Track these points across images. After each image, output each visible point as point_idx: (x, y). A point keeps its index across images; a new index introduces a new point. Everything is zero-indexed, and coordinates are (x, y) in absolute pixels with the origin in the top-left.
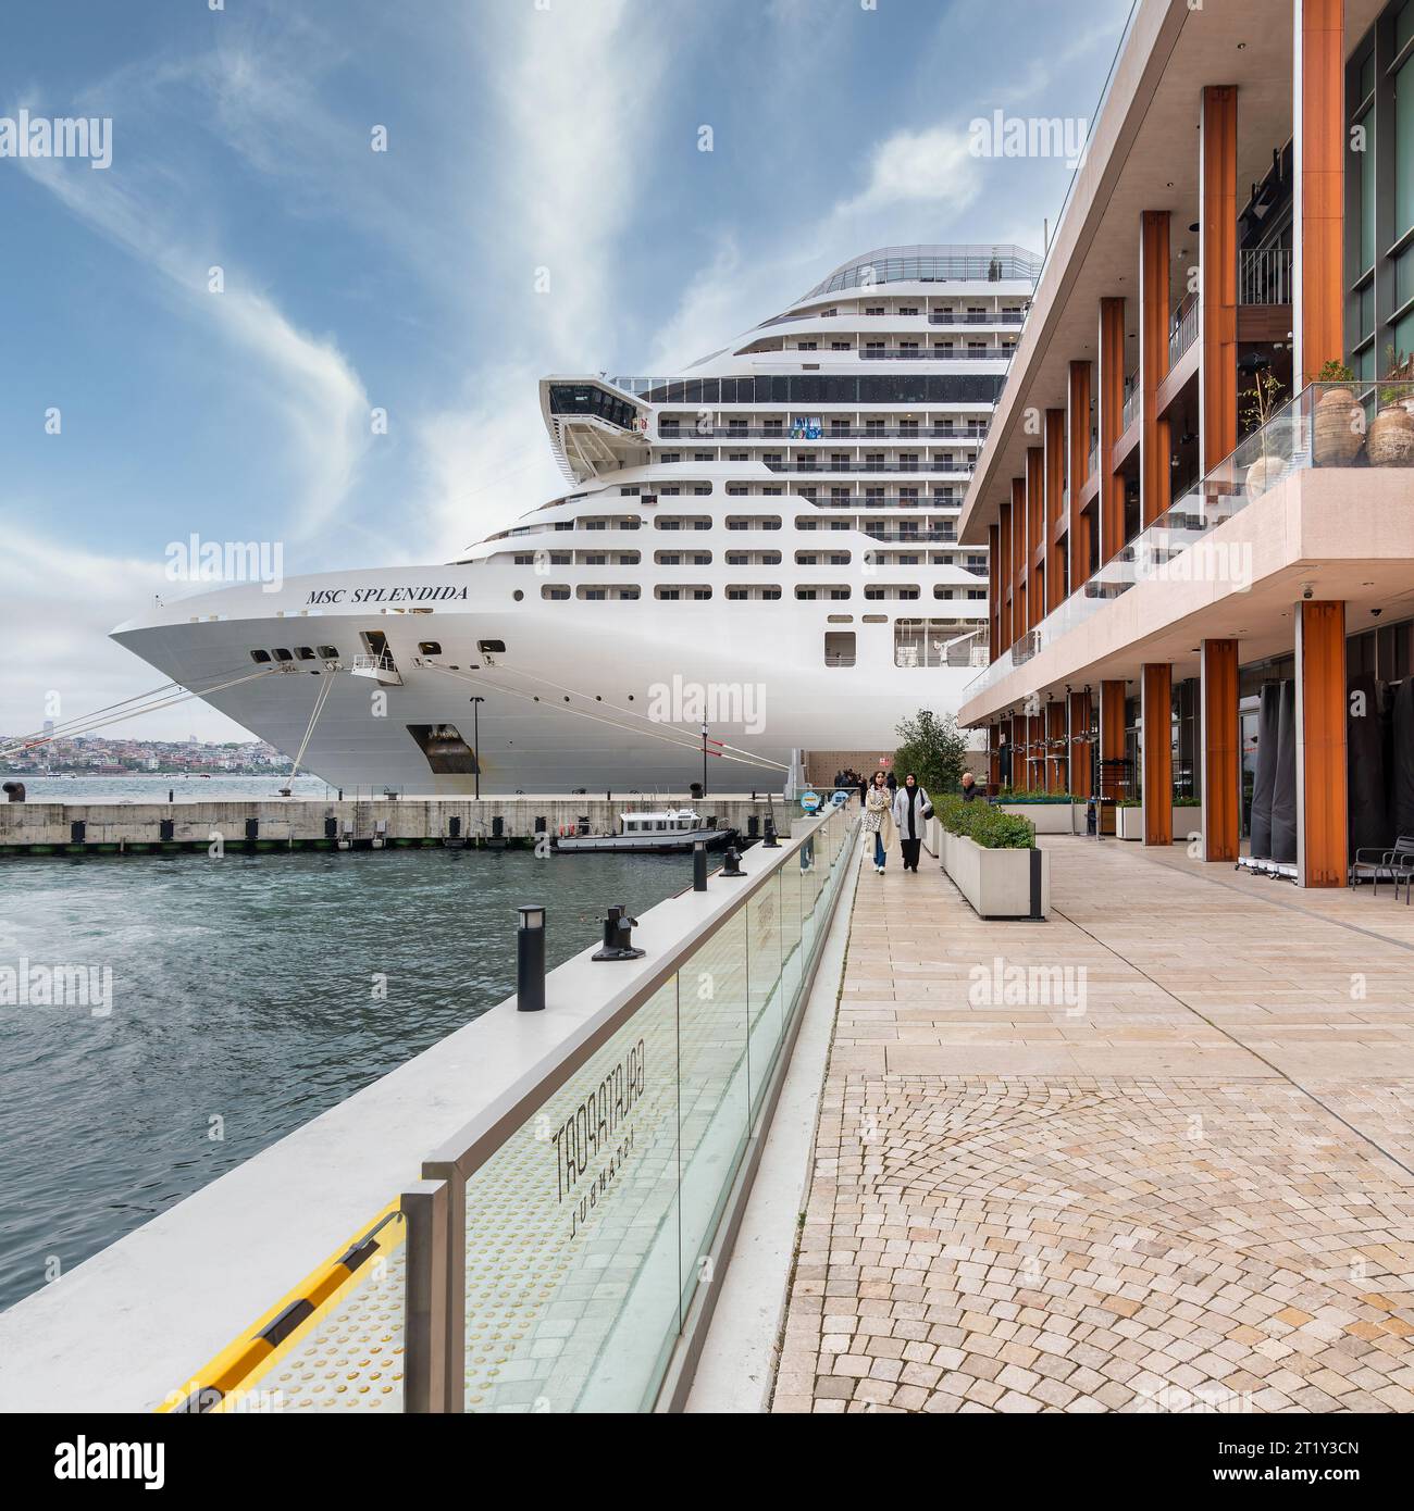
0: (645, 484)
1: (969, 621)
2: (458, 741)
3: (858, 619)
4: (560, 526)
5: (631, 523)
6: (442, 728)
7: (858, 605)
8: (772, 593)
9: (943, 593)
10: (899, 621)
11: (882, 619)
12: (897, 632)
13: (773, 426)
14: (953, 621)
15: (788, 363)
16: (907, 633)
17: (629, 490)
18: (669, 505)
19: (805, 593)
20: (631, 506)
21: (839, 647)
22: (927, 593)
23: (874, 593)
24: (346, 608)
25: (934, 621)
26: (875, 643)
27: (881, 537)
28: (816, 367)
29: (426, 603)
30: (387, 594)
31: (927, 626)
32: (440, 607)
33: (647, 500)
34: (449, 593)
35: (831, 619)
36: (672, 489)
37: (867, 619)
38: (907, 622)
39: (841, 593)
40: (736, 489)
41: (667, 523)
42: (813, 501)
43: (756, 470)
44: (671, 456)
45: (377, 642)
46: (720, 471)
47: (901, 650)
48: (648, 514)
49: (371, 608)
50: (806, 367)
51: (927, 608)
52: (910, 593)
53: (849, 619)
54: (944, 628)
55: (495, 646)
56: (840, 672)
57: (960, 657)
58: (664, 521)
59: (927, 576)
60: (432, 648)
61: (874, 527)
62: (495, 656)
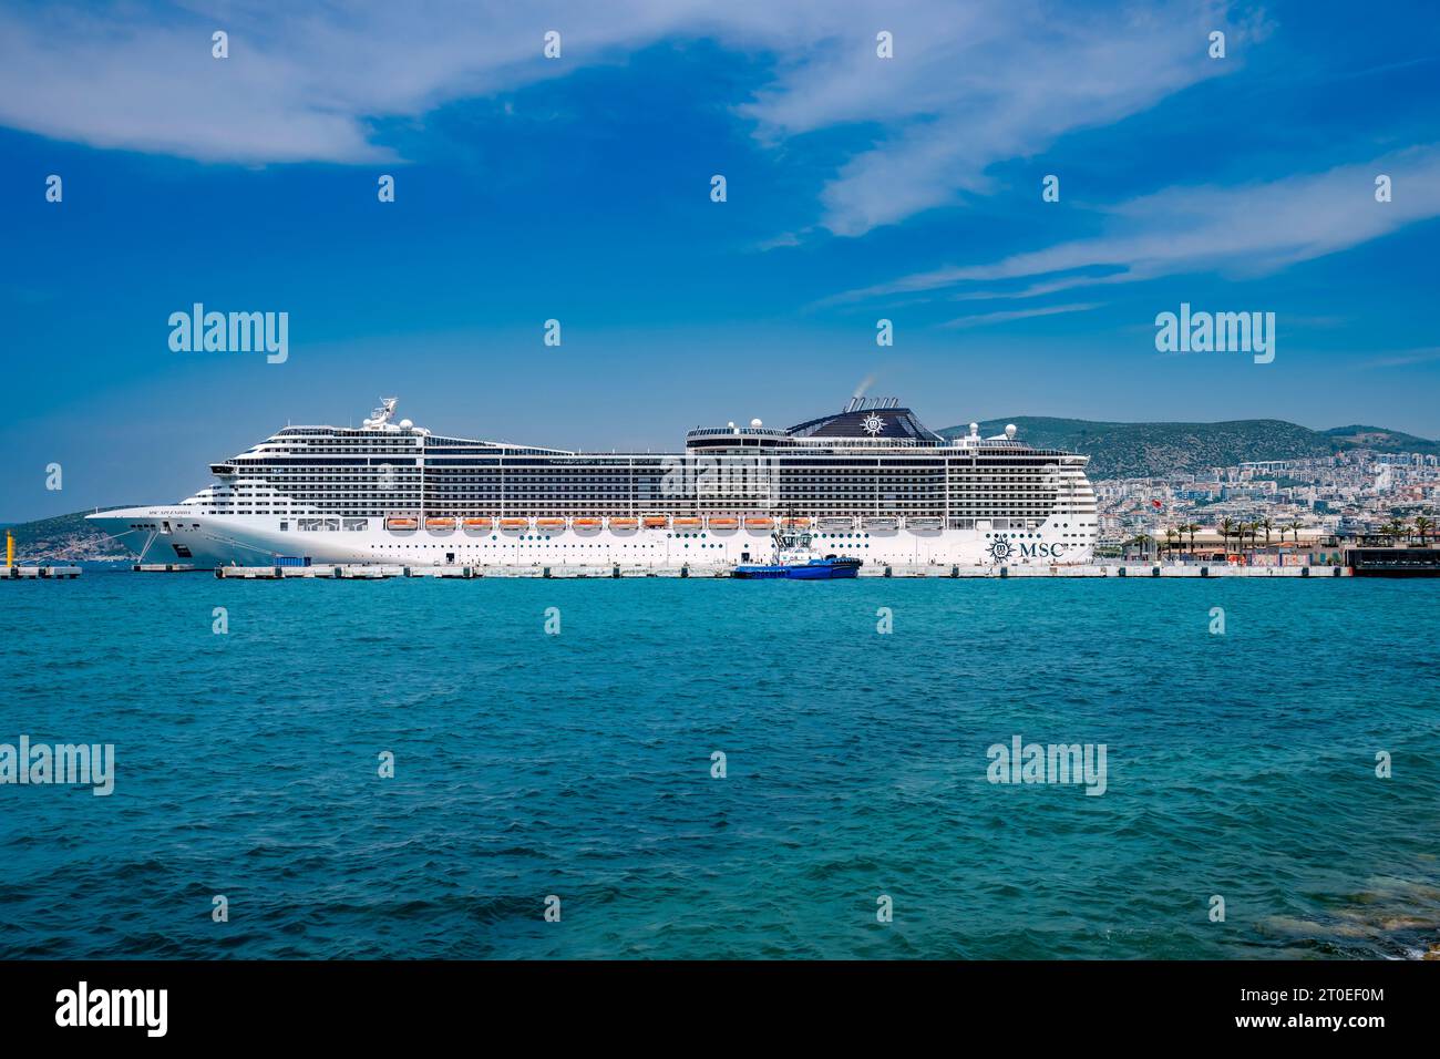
0: (235, 486)
1: (317, 520)
3: (289, 519)
4: (214, 496)
5: (232, 495)
7: (289, 515)
8: (267, 512)
9: (311, 512)
10: (299, 519)
11: (295, 519)
12: (299, 523)
13: (269, 471)
14: (313, 519)
15: (272, 455)
16: (301, 522)
17: (231, 487)
18: (241, 491)
19: (276, 512)
20: (232, 491)
21: (284, 526)
22: (307, 512)
23: (293, 512)
25: (309, 519)
26: (293, 525)
27: (295, 499)
28: (280, 456)
31: (306, 521)
32: (185, 517)
33: (235, 489)
35: (282, 519)
36: (242, 486)
37: (291, 519)
38: (301, 520)
39: (285, 512)
40: (259, 486)
42: (278, 490)
43: (264, 482)
44: (242, 478)
45: (166, 523)
46: (255, 482)
47: (300, 526)
48: (236, 494)
49: (166, 515)
50: (277, 456)
51: (306, 516)
52: (302, 512)
53: (287, 519)
54: (311, 521)
55: (196, 526)
56: (284, 532)
57: (314, 529)
58: (241, 495)
59: (307, 508)
60: (180, 526)
61: (294, 496)
62: (197, 528)
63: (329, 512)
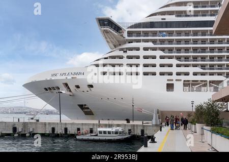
0: (124, 48)
1: (201, 81)
2: (88, 108)
3: (174, 80)
4: (105, 58)
5: (121, 57)
6: (85, 105)
7: (174, 77)
8: (154, 74)
9: (195, 74)
10: (184, 81)
11: (180, 80)
12: (184, 84)
13: (155, 34)
14: (197, 81)
15: (158, 19)
16: (186, 84)
17: (121, 50)
18: (130, 53)
19: (162, 74)
20: (121, 53)
21: (170, 87)
22: (191, 74)
23: (178, 74)
24: (59, 77)
25: (193, 81)
26: (178, 86)
27: (180, 61)
28: (165, 19)
29: (75, 76)
30: (67, 74)
31: (191, 82)
32: (78, 77)
33: (124, 52)
34: (80, 74)
35: (168, 80)
36: (131, 49)
37: (177, 80)
38: (186, 81)
39: (170, 74)
40: (146, 49)
41: (129, 57)
42: (164, 52)
43: (150, 45)
44: (131, 42)
45: (66, 85)
46: (142, 45)
47: (185, 88)
48: (125, 55)
49: (64, 77)
50: (162, 19)
51: (191, 78)
52: (187, 74)
53: (172, 80)
54: (195, 83)
55: (91, 86)
56: (170, 93)
57: (199, 90)
59: (191, 70)
60: (78, 87)
61: (178, 58)
62: (91, 88)
63: (211, 74)
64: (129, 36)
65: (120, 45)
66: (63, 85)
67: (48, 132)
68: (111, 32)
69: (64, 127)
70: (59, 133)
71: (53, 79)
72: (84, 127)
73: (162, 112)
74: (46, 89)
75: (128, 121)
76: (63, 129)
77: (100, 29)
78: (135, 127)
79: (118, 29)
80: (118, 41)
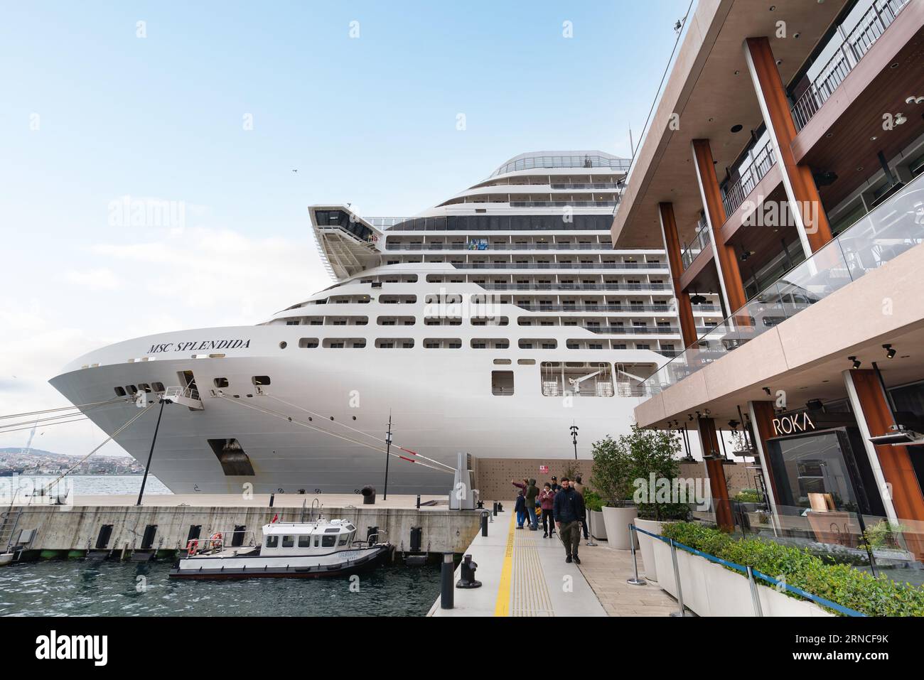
0: (375, 277)
1: (593, 364)
2: (240, 451)
3: (515, 362)
4: (319, 302)
5: (364, 300)
6: (232, 441)
7: (514, 352)
8: (456, 344)
9: (573, 344)
10: (543, 364)
11: (532, 362)
12: (543, 373)
13: (458, 243)
14: (581, 364)
15: (468, 209)
16: (550, 372)
17: (364, 281)
18: (389, 289)
19: (478, 344)
20: (366, 289)
21: (502, 382)
22: (562, 344)
23: (525, 344)
24: (171, 355)
25: (568, 364)
26: (527, 379)
27: (528, 309)
28: (484, 211)
29: (222, 351)
30: (198, 346)
31: (563, 368)
32: (230, 353)
33: (374, 285)
34: (238, 344)
35: (496, 362)
36: (393, 279)
37: (521, 362)
38: (549, 364)
39: (503, 344)
40: (433, 279)
42: (483, 287)
43: (447, 268)
44: (393, 261)
45: (188, 377)
46: (423, 269)
47: (546, 383)
48: (375, 294)
49: (186, 355)
50: (478, 211)
51: (562, 354)
52: (550, 344)
53: (508, 362)
54: (575, 369)
55: (265, 380)
56: (502, 399)
57: (588, 390)
58: (386, 299)
59: (561, 333)
60: (222, 383)
61: (523, 302)
62: (263, 387)
63: (619, 345)
64: (389, 247)
65: (364, 268)
66: (176, 378)
67: (81, 546)
68: (344, 239)
69: (148, 523)
70: (121, 547)
71: (151, 359)
72: (215, 522)
73: (480, 461)
74: (121, 391)
75: (369, 496)
76: (141, 530)
77: (316, 232)
78: (393, 520)
79: (362, 230)
80: (360, 259)
